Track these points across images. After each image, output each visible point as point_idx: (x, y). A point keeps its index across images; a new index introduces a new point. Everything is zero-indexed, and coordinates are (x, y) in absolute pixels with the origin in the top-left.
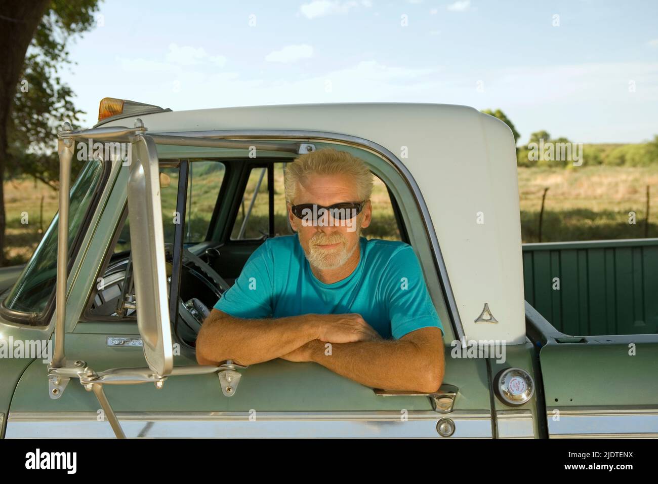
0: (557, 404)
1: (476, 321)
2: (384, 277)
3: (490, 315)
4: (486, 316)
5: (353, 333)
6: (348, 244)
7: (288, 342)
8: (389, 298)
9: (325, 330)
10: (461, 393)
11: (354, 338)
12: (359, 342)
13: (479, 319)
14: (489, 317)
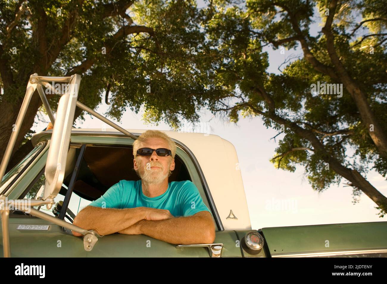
0: (275, 252)
1: (227, 218)
2: (181, 192)
3: (234, 215)
4: (232, 216)
5: (165, 214)
6: (164, 170)
7: (128, 219)
8: (184, 201)
9: (150, 213)
10: (225, 248)
11: (165, 217)
12: (168, 219)
13: (229, 217)
14: (233, 217)
